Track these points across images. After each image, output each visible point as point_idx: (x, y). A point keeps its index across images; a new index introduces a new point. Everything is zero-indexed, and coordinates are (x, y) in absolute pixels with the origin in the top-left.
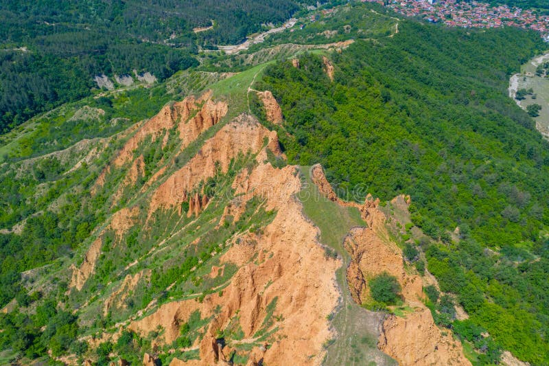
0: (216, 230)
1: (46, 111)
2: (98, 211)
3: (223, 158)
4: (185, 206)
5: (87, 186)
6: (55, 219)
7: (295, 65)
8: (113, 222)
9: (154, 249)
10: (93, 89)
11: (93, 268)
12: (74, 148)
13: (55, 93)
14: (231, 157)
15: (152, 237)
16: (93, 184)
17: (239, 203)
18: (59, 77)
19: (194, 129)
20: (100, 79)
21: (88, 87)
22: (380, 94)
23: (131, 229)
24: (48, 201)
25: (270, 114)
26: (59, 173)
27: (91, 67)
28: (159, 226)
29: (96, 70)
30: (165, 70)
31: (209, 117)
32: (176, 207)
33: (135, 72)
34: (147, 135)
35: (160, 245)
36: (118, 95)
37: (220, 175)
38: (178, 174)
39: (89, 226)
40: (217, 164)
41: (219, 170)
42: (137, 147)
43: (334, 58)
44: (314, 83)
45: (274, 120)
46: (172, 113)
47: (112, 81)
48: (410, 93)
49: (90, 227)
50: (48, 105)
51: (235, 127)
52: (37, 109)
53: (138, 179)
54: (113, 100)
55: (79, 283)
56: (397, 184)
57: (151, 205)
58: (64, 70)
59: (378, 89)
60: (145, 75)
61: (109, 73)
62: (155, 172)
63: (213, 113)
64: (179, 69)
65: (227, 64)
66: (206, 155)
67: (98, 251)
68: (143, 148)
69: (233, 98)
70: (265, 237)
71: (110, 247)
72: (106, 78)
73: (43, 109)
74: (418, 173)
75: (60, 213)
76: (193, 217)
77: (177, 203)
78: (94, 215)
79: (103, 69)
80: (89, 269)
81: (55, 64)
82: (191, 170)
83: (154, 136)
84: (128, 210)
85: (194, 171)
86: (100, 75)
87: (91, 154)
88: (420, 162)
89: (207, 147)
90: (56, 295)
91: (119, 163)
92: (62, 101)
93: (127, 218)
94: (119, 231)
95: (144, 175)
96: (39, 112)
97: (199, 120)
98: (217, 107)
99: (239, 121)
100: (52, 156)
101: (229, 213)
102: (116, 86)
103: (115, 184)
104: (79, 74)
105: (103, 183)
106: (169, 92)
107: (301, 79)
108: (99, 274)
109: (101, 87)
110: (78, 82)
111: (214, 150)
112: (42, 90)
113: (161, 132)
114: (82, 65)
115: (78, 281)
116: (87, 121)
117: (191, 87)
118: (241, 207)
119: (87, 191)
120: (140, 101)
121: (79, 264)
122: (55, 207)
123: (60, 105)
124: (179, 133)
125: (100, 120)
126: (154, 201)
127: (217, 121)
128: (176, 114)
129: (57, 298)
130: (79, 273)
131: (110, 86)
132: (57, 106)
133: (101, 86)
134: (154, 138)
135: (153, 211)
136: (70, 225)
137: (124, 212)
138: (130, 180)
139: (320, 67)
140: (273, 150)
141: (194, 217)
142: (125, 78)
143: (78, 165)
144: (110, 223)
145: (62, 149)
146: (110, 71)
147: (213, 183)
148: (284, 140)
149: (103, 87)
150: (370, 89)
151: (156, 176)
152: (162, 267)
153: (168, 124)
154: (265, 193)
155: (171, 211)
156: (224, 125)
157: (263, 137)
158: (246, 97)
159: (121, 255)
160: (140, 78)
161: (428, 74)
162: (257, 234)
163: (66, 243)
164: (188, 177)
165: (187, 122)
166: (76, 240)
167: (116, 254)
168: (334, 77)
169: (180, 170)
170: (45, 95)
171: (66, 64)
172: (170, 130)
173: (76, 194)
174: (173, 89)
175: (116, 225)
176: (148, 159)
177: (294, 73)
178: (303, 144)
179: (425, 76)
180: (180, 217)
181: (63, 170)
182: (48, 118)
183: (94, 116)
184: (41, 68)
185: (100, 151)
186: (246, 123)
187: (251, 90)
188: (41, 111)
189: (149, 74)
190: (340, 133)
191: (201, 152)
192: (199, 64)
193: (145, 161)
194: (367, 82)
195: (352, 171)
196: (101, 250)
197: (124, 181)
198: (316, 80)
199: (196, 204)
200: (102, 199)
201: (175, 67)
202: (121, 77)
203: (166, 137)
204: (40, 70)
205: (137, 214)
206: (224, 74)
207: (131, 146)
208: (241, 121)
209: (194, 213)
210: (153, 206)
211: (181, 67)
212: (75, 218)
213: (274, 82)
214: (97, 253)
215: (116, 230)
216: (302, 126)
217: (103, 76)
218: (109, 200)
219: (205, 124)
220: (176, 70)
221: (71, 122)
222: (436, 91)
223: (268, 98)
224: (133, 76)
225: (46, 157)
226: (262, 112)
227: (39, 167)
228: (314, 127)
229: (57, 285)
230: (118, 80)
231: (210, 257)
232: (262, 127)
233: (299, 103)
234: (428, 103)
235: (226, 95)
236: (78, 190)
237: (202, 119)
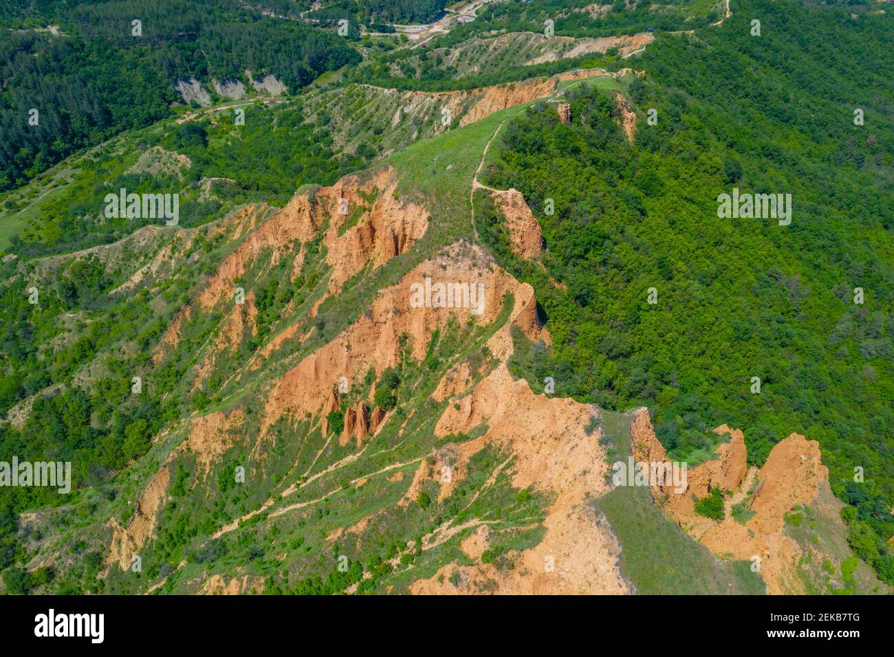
0: (401, 508)
1: (91, 145)
2: (167, 397)
3: (416, 329)
4: (336, 421)
5: (146, 344)
6: (85, 407)
7: (563, 116)
8: (193, 437)
9: (271, 502)
10: (175, 105)
11: (152, 527)
12: (130, 242)
13: (107, 113)
14: (433, 328)
15: (269, 475)
16: (158, 341)
17: (455, 461)
18: (115, 83)
19: (355, 251)
20: (187, 85)
21: (166, 101)
22: (723, 168)
23: (226, 455)
24: (75, 361)
25: (518, 241)
26: (102, 288)
27: (172, 66)
28: (282, 454)
29: (179, 71)
30: (302, 72)
31: (389, 233)
32: (317, 419)
33: (248, 73)
34: (263, 249)
35: (284, 494)
36: (218, 117)
37: (408, 364)
38: (322, 353)
39: (148, 427)
40: (403, 339)
41: (409, 353)
42: (242, 271)
43: (635, 94)
44: (600, 155)
45: (524, 251)
46: (313, 209)
47: (209, 91)
48: (771, 154)
49: (150, 431)
50: (95, 134)
51: (444, 268)
52: (76, 143)
53: (243, 342)
54: (208, 129)
55: (124, 557)
56: (765, 375)
57: (268, 408)
58: (123, 70)
59: (717, 156)
60: (266, 80)
61: (202, 75)
62: (278, 331)
63: (398, 226)
64: (325, 70)
65: (413, 65)
66: (382, 319)
67: (163, 495)
68: (254, 275)
69: (439, 198)
70: (517, 576)
71: (186, 488)
72: (196, 85)
73: (86, 142)
74: (800, 342)
75: (94, 393)
76: (352, 448)
77: (320, 410)
78: (158, 403)
79: (193, 69)
80: (145, 529)
81: (108, 58)
82: (348, 347)
83: (276, 254)
84: (222, 416)
85: (356, 349)
86: (187, 80)
87: (160, 258)
88: (802, 313)
89: (383, 304)
90: (80, 576)
91: (208, 301)
92: (119, 126)
93: (221, 431)
94: (205, 455)
95: (255, 332)
96: (79, 147)
97: (367, 233)
98: (406, 214)
99: (452, 254)
100: (91, 255)
101: (431, 474)
102: (215, 100)
103: (199, 344)
104: (150, 78)
105: (177, 341)
106: (307, 121)
107: (576, 151)
108: (164, 541)
109: (188, 102)
110: (149, 92)
111: (398, 312)
112: (85, 105)
113: (291, 246)
114: (155, 61)
115: (124, 554)
116: (160, 177)
117: (348, 113)
118: (456, 469)
119: (145, 355)
120: (255, 134)
121: (126, 519)
122: (87, 377)
123: (117, 133)
124: (326, 251)
125: (181, 179)
126: (272, 401)
127: (404, 242)
128: (320, 211)
129: (83, 582)
130: (125, 538)
131: (205, 99)
132: (111, 136)
133: (187, 99)
134: (275, 257)
135: (270, 421)
136: (113, 422)
137: (214, 419)
138: (228, 340)
139: (610, 116)
140: (526, 328)
141: (354, 447)
142: (231, 85)
143: (137, 278)
144: (187, 439)
145: (110, 241)
146: (204, 72)
147: (394, 380)
148: (546, 299)
149: (191, 101)
150: (703, 157)
151: (278, 340)
152: (286, 573)
153: (304, 232)
154: (512, 441)
155: (307, 425)
156: (419, 261)
157: (504, 293)
158: (469, 204)
159: (207, 505)
160: (257, 86)
161: (787, 101)
162: (499, 567)
163: (104, 460)
164: (345, 360)
165: (341, 231)
166: (123, 455)
167: (198, 502)
168: (637, 137)
169: (327, 346)
170: (89, 116)
171: (127, 58)
172: (308, 244)
173: (126, 358)
174: (315, 116)
175: (197, 442)
176: (264, 300)
177: (563, 137)
178: (584, 304)
179: (782, 106)
180: (325, 441)
181: (111, 283)
182: (95, 160)
183: (172, 168)
184: (84, 65)
185: (176, 255)
186: (468, 262)
187: (480, 186)
188: (82, 146)
189: (272, 77)
190: (656, 271)
191: (370, 314)
192: (361, 60)
193: (258, 304)
194: (699, 143)
195: (679, 357)
196: (169, 492)
197: (217, 341)
198: (603, 147)
199: (358, 422)
200: (175, 373)
201: (319, 66)
202: (223, 84)
203: (300, 258)
204: (82, 69)
205: (239, 424)
206: (409, 94)
207: (231, 268)
208: (458, 255)
209: (354, 440)
210: (272, 412)
211: (330, 65)
212: (121, 409)
213: (526, 166)
214: (161, 499)
215: (199, 454)
216: (582, 262)
217: (193, 81)
218: (188, 377)
219: (378, 242)
220: (322, 71)
221: (131, 176)
222: (803, 135)
223: (515, 204)
224: (245, 82)
225: (80, 255)
226: (501, 235)
227: (67, 274)
228: (604, 263)
229: (81, 557)
230: (218, 88)
231: (389, 568)
232: (502, 272)
233: (576, 208)
234: (801, 173)
235: (424, 192)
236: (130, 349)
237: (373, 230)
